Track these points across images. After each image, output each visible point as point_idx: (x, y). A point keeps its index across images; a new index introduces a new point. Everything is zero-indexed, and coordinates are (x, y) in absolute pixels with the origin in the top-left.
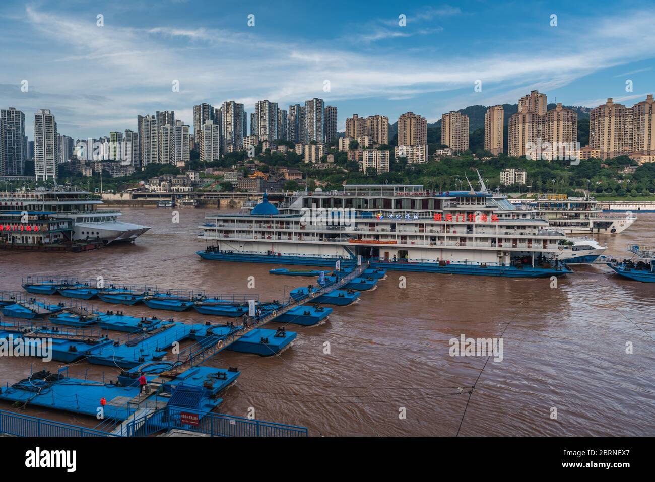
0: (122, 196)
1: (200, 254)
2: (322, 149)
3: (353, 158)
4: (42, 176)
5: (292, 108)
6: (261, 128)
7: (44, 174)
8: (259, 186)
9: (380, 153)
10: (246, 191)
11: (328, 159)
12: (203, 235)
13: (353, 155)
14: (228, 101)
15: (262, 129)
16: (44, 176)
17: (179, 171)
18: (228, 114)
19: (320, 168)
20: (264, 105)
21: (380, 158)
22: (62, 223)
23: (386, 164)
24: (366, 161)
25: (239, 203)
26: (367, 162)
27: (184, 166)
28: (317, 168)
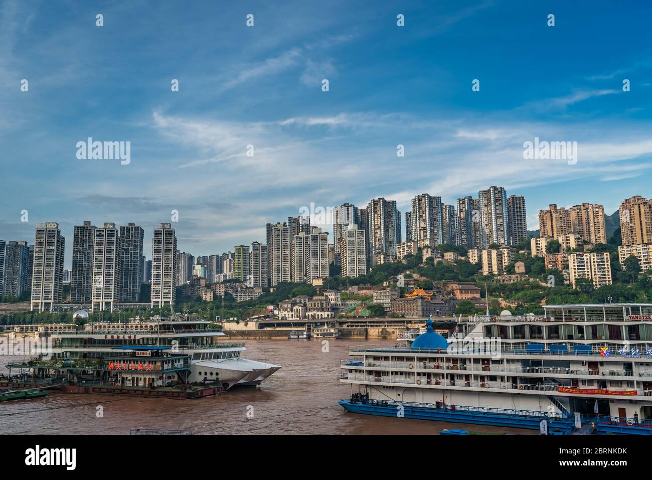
0: (246, 325)
1: (343, 405)
2: (506, 255)
3: (553, 266)
4: (158, 302)
5: (461, 202)
6: (420, 230)
7: (160, 300)
8: (420, 308)
9: (595, 257)
10: (403, 316)
11: (516, 269)
12: (347, 378)
13: (553, 262)
14: (376, 199)
15: (422, 232)
16: (160, 302)
17: (316, 291)
18: (376, 215)
19: (505, 282)
20: (423, 201)
21: (596, 264)
22: (177, 361)
23: (607, 273)
24: (575, 269)
25: (393, 332)
26: (576, 271)
27: (322, 284)
28: (501, 281)
